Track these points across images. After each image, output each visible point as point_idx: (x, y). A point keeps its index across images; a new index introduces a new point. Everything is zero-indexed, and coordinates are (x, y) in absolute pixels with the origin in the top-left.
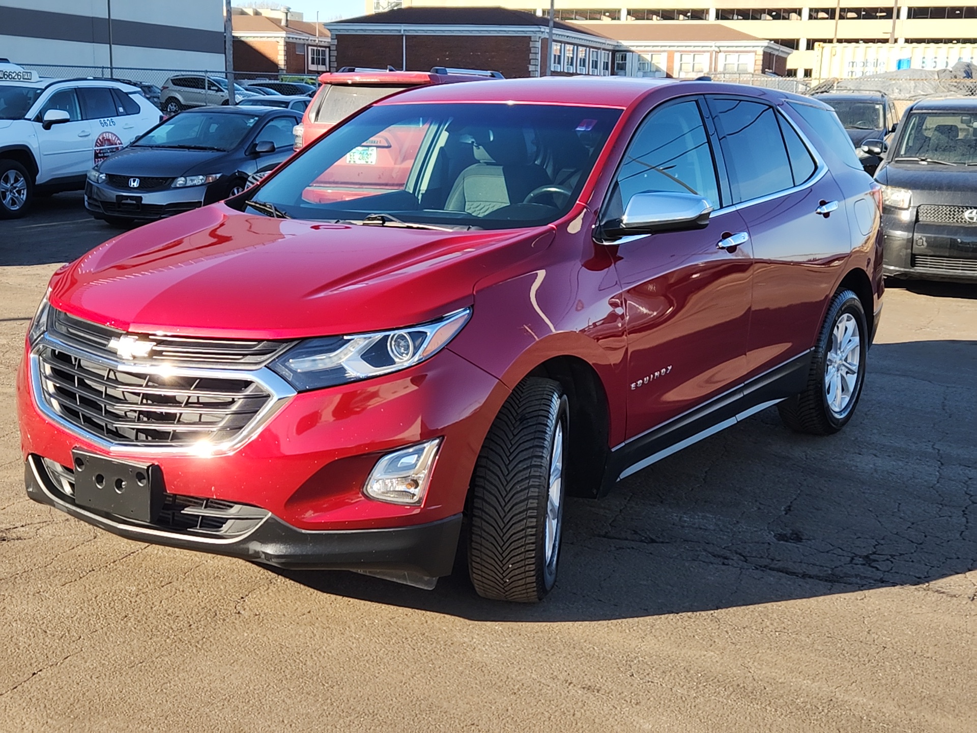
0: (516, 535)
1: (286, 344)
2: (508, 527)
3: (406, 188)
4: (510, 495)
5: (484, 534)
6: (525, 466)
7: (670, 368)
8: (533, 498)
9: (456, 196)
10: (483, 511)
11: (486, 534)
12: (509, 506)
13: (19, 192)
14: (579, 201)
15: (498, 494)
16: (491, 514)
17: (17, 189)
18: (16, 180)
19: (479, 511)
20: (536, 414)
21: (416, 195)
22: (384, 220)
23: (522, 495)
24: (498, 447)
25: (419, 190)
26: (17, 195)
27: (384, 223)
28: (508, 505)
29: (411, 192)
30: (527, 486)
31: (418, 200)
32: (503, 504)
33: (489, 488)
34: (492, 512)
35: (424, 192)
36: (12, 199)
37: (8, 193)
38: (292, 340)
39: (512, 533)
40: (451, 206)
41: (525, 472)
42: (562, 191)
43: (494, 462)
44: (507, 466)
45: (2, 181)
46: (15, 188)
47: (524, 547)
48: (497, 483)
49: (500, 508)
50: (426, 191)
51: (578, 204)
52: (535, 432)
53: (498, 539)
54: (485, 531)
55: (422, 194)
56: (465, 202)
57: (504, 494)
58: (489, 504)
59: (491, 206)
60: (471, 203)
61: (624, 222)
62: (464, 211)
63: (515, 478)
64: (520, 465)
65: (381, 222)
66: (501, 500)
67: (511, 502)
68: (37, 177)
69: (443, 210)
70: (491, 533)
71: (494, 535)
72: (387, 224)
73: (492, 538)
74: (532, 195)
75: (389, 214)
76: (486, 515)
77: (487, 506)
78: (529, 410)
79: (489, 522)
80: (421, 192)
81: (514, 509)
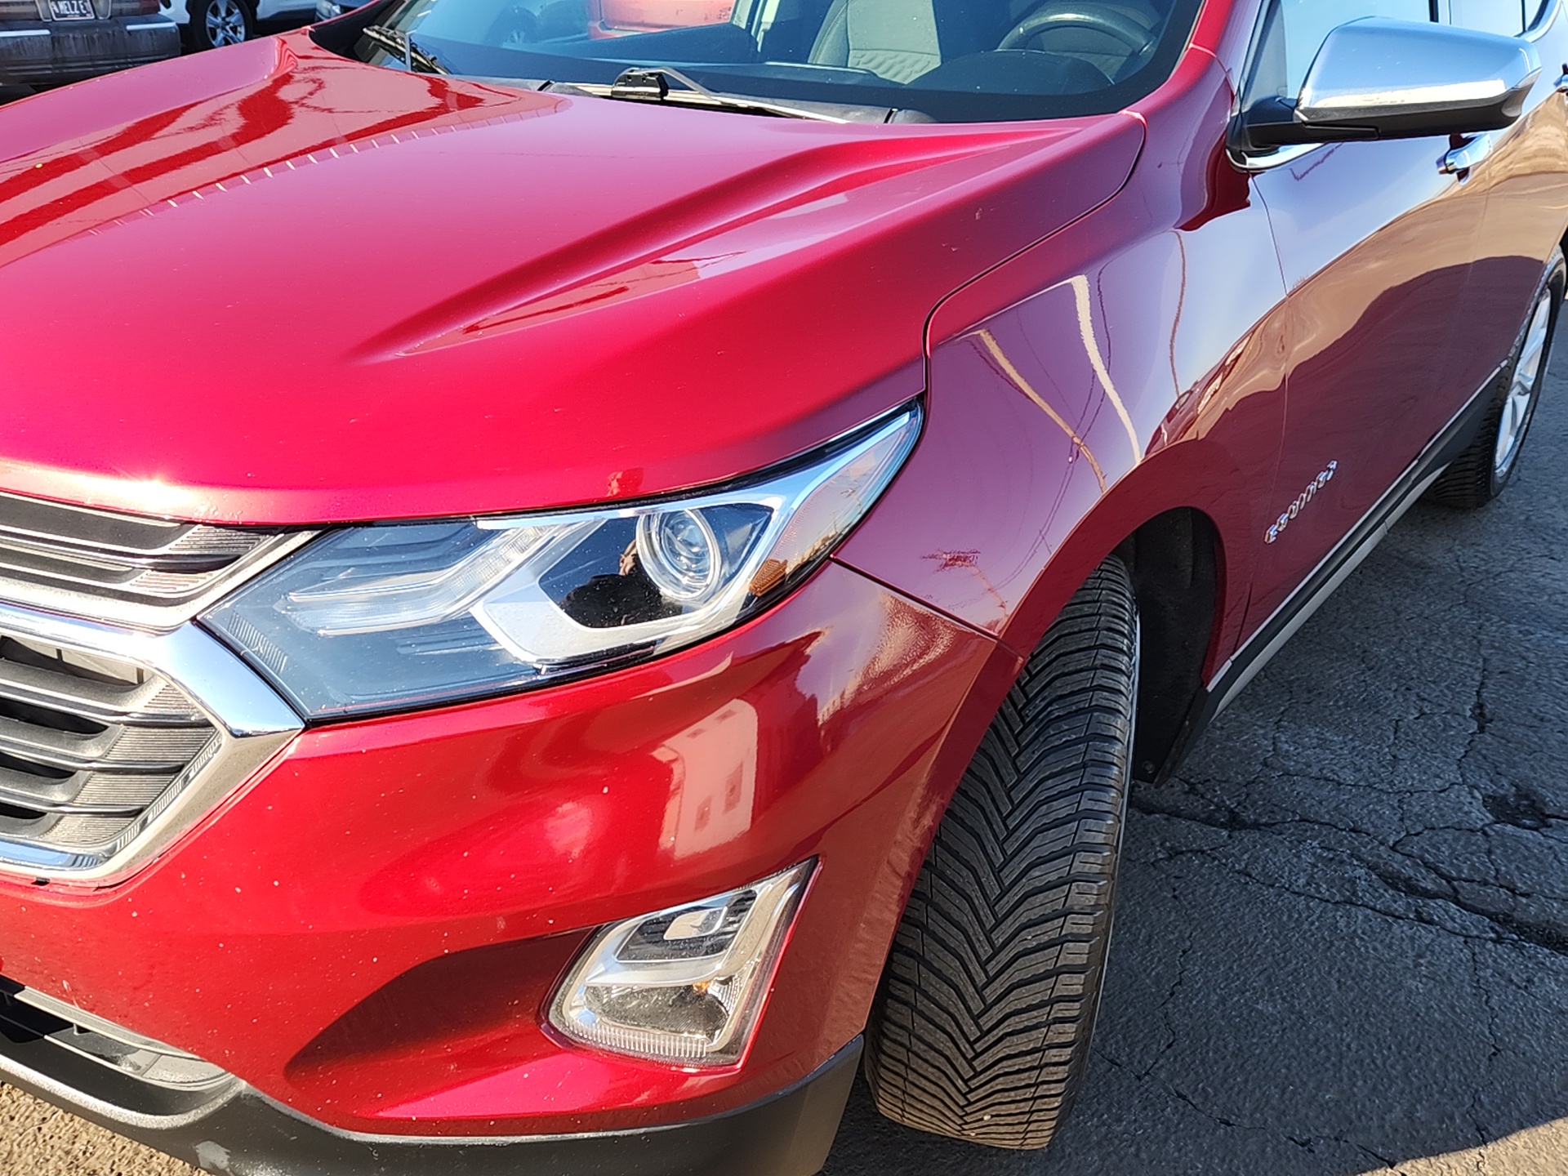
0: (1010, 1062)
1: (272, 540)
2: (991, 1038)
3: (733, 18)
4: (1004, 957)
5: (919, 1047)
6: (1053, 877)
7: (1333, 465)
8: (1072, 970)
9: (830, 38)
10: (918, 988)
11: (923, 1047)
12: (998, 987)
13: (234, 29)
14: (1194, 43)
15: (966, 951)
16: (944, 1001)
17: (231, 25)
18: (229, 13)
19: (907, 988)
20: (1083, 701)
21: (753, 33)
22: (664, 84)
23: (1040, 963)
24: (972, 808)
25: (760, 23)
26: (231, 33)
27: (664, 93)
28: (996, 984)
29: (744, 27)
30: (1054, 935)
31: (757, 43)
32: (981, 979)
33: (940, 932)
34: (946, 996)
35: (768, 27)
36: (225, 39)
37: (218, 31)
38: (292, 529)
39: (1001, 1055)
40: (822, 58)
41: (1051, 894)
42: (1101, 21)
43: (956, 855)
44: (997, 873)
45: (209, 13)
46: (228, 23)
47: (1033, 1090)
48: (967, 919)
49: (971, 989)
50: (773, 24)
51: (1192, 48)
52: (1084, 766)
53: (960, 1063)
54: (920, 1039)
55: (764, 30)
56: (849, 51)
57: (985, 951)
58: (938, 973)
59: (898, 59)
60: (859, 54)
61: (1304, 105)
62: (846, 67)
63: (1021, 909)
64: (1036, 873)
65: (657, 90)
66: (975, 967)
67: (1005, 976)
68: (259, 9)
69: (806, 63)
70: (941, 1047)
71: (948, 1053)
72: (672, 96)
73: (942, 1060)
74: (1021, 30)
75: (677, 69)
76: (926, 1002)
77: (933, 979)
78: (1063, 687)
79: (937, 1020)
80: (762, 28)
81: (1011, 997)
